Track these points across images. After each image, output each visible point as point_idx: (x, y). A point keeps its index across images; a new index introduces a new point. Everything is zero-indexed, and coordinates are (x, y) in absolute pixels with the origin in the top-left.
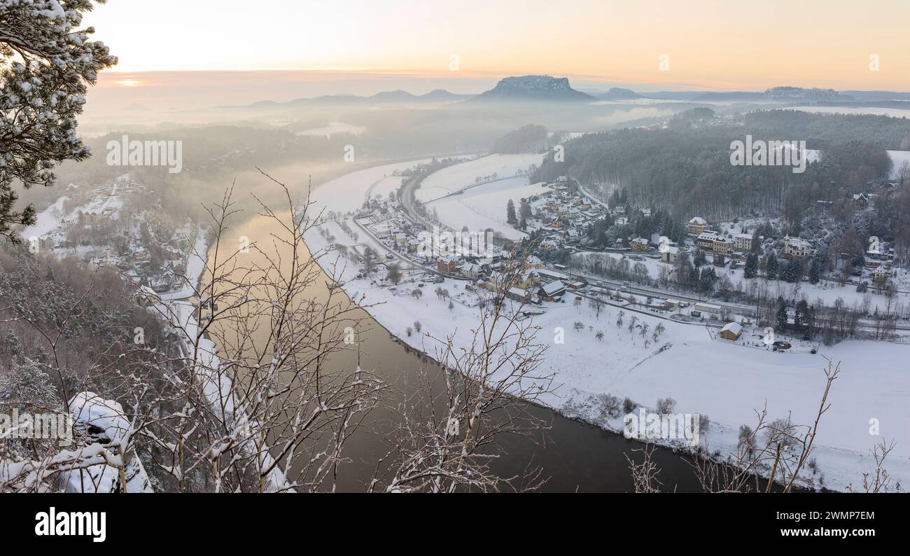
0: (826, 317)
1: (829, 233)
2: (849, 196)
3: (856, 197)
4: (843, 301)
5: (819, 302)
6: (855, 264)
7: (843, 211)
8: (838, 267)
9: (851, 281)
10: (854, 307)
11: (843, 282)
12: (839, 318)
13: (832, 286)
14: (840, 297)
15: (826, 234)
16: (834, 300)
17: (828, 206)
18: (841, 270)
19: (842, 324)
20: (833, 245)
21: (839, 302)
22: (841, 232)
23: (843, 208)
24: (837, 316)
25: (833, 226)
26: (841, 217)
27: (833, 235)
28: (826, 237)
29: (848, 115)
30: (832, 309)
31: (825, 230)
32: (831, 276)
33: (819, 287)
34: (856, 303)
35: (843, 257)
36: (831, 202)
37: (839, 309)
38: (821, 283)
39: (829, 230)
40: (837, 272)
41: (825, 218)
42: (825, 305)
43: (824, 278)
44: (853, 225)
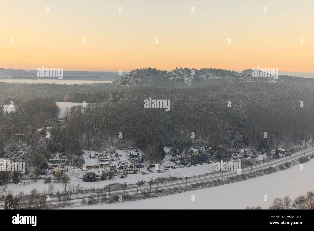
0: (26, 202)
1: (24, 152)
2: (34, 130)
3: (39, 130)
4: (36, 190)
5: (21, 193)
6: (42, 168)
7: (31, 139)
8: (31, 171)
9: (40, 178)
10: (44, 193)
11: (35, 179)
12: (34, 200)
13: (29, 183)
14: (34, 188)
15: (22, 153)
16: (31, 190)
17: (22, 137)
18: (33, 172)
19: (37, 203)
20: (27, 159)
21: (34, 192)
22: (31, 151)
23: (31, 137)
24: (33, 199)
25: (26, 148)
26: (30, 142)
27: (26, 153)
28: (22, 155)
29: (32, 84)
30: (30, 196)
31: (21, 151)
32: (27, 178)
33: (20, 185)
34: (45, 189)
35: (34, 165)
36: (23, 135)
37: (34, 195)
38: (21, 182)
39: (23, 151)
40: (30, 174)
41: (20, 144)
42: (25, 194)
43: (23, 179)
44: (39, 146)
